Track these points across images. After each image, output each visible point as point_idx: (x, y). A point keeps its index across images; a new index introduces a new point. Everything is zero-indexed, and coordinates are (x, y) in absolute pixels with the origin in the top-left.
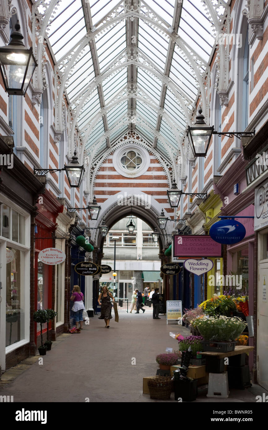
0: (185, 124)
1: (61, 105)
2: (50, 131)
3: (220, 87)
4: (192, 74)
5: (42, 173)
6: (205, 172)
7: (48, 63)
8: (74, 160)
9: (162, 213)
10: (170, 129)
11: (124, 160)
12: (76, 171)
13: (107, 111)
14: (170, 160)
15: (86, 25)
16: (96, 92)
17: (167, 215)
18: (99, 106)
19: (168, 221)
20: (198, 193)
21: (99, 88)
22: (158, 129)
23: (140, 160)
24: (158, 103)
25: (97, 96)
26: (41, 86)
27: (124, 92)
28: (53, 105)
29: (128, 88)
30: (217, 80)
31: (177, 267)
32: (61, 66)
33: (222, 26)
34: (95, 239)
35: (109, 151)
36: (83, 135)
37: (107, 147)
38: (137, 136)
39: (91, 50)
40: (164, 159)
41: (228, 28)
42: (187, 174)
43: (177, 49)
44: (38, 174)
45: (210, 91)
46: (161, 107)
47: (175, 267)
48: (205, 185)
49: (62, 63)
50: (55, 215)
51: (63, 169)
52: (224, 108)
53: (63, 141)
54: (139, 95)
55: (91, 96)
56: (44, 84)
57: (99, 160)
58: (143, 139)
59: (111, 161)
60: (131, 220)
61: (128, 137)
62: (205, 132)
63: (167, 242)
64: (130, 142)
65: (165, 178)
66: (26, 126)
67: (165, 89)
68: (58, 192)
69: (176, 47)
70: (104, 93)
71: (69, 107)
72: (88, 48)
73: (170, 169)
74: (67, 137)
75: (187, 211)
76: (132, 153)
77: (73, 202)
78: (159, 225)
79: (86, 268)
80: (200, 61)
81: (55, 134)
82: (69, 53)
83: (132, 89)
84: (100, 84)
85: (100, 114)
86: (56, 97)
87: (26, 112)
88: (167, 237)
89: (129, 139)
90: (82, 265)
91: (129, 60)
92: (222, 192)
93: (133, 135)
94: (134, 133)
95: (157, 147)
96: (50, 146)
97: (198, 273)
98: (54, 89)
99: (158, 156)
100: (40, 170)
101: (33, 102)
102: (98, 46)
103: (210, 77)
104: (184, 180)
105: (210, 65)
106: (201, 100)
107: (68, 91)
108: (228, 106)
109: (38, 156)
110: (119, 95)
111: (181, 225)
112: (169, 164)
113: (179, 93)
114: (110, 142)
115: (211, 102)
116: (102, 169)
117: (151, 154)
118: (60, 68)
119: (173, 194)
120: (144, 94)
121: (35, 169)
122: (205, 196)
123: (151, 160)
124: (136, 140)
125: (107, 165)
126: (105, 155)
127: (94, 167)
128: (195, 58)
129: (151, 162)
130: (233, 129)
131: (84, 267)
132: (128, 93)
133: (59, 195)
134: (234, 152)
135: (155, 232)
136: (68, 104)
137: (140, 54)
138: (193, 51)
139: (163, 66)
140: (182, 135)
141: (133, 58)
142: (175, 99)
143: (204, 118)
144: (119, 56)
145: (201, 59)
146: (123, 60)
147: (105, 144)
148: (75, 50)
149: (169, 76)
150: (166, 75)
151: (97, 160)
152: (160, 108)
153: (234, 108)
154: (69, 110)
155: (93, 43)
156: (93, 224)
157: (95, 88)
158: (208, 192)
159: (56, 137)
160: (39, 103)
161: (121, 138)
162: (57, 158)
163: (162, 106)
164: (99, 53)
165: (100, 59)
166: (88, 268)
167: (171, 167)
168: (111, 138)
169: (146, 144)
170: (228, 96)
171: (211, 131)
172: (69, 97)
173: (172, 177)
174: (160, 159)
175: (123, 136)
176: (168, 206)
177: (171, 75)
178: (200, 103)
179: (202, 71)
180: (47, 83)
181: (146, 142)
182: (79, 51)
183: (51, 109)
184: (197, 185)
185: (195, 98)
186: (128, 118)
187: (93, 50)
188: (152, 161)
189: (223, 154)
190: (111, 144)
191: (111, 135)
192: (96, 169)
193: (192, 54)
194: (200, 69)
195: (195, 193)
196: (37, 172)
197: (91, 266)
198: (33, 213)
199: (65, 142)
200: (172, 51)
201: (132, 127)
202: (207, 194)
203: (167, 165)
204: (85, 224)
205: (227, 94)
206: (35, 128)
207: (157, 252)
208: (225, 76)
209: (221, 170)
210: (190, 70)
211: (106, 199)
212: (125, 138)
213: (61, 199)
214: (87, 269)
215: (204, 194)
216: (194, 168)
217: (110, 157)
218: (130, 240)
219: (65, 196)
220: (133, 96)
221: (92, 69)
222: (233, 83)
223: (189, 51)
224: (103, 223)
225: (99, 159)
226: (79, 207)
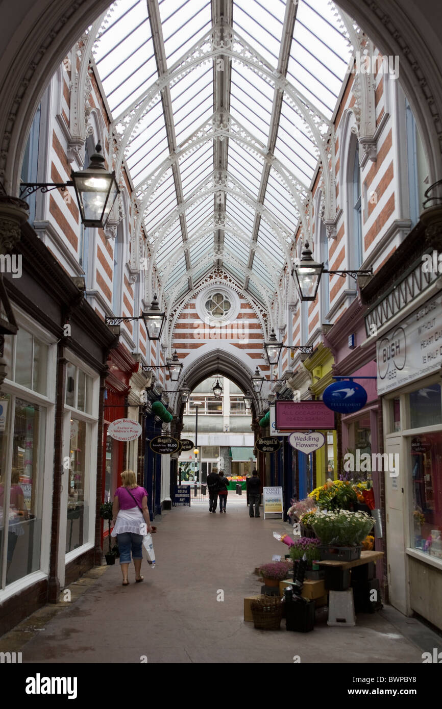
0: (283, 261)
1: (138, 239)
2: (125, 270)
3: (326, 216)
4: (291, 201)
5: (115, 322)
6: (310, 320)
7: (125, 190)
8: (155, 305)
9: (256, 372)
10: (264, 266)
11: (209, 304)
12: (157, 319)
13: (191, 246)
14: (265, 305)
15: (169, 146)
16: (178, 222)
17: (263, 374)
18: (181, 239)
19: (264, 382)
20: (301, 345)
21: (182, 219)
22: (250, 267)
23: (228, 305)
24: (251, 235)
25: (179, 228)
26: (118, 216)
27: (210, 223)
28: (129, 238)
29: (215, 218)
30: (321, 208)
31: (276, 443)
32: (139, 192)
33: (326, 146)
34: (174, 405)
35: (191, 294)
36: (161, 275)
37: (189, 288)
38: (225, 275)
39: (173, 173)
40: (257, 303)
41: (332, 149)
42: (286, 321)
43: (272, 172)
44: (111, 324)
45: (313, 220)
46: (253, 239)
47: (274, 443)
48: (309, 336)
49: (140, 189)
50: (128, 375)
51: (140, 318)
52: (331, 241)
53: (139, 282)
54: (228, 227)
55: (173, 228)
56: (121, 214)
57: (179, 305)
58: (231, 278)
59: (193, 306)
60: (218, 381)
61: (214, 277)
62: (313, 270)
63: (263, 409)
64: (216, 282)
65: (259, 326)
66: (98, 265)
67: (258, 218)
68: (133, 346)
69: (272, 170)
70: (188, 224)
71: (147, 241)
72: (170, 172)
73: (265, 315)
74: (144, 277)
75: (287, 368)
76: (219, 296)
77: (149, 359)
78: (253, 387)
79: (164, 444)
80: (300, 186)
81: (131, 273)
82: (148, 178)
83: (220, 219)
84: (183, 213)
85: (182, 249)
86: (133, 229)
87: (98, 247)
88: (262, 402)
89: (215, 278)
90: (159, 440)
91: (217, 185)
92: (333, 345)
93: (220, 274)
94: (222, 272)
95: (249, 288)
96: (124, 289)
97: (307, 450)
98: (130, 220)
99: (250, 299)
100: (112, 318)
101: (107, 235)
102: (181, 169)
103: (312, 205)
104: (282, 330)
105: (312, 191)
106: (302, 231)
107: (146, 221)
108: (337, 239)
109: (110, 301)
110: (205, 227)
111: (280, 386)
112: (263, 309)
113: (276, 225)
114: (192, 282)
115: (314, 234)
116: (183, 316)
117: (241, 297)
118: (137, 194)
119: (271, 348)
120: (234, 225)
121: (106, 318)
122: (310, 350)
123: (241, 304)
124: (224, 281)
125: (189, 311)
126: (187, 299)
127: (174, 313)
128: (294, 182)
129: (242, 308)
130: (344, 266)
131: (161, 443)
132: (214, 223)
133: (132, 349)
134: (346, 295)
135: (247, 396)
136: (145, 237)
137: (229, 178)
138: (291, 174)
139: (257, 192)
140: (279, 274)
141: (222, 183)
142: (270, 230)
143: (311, 253)
144: (206, 181)
145: (301, 183)
146: (210, 185)
147: (187, 285)
148: (156, 174)
149: (263, 204)
150: (260, 202)
151: (177, 305)
152: (253, 241)
153: (344, 241)
154: (146, 244)
155: (176, 166)
156: (172, 386)
157: (177, 218)
158: (315, 345)
159: (131, 277)
160: (113, 236)
161: (205, 278)
162: (132, 302)
163: (255, 239)
164: (182, 177)
165: (183, 184)
166: (166, 444)
167: (266, 313)
168: (193, 278)
169: (236, 285)
170: (336, 227)
171: (320, 269)
172: (147, 228)
173: (266, 325)
174: (253, 304)
175: (208, 276)
176: (262, 362)
177: (266, 202)
178: (301, 235)
179: (303, 198)
180: (123, 213)
181: (235, 283)
182: (160, 175)
183: (127, 243)
184: (299, 336)
185: (294, 229)
186: (214, 254)
187: (176, 174)
188: (243, 306)
189: (332, 298)
190: (195, 284)
191: (193, 275)
192: (175, 317)
193: (291, 178)
194: (301, 195)
195: (297, 346)
196: (109, 321)
197: (171, 442)
198: (103, 373)
199: (141, 283)
200: (267, 174)
201: (218, 264)
202: (312, 347)
203: (261, 311)
204: (163, 386)
205: (335, 224)
206: (108, 266)
207: (249, 422)
208: (332, 204)
209: (330, 317)
210: (289, 197)
211: (188, 354)
212: (211, 277)
213: (135, 355)
214: (165, 446)
215: (309, 347)
216: (295, 315)
217: (193, 301)
218: (214, 407)
219: (140, 351)
220: (220, 227)
221: (174, 195)
222: (342, 211)
223: (288, 174)
224: (184, 384)
225: (179, 303)
226: (156, 365)
